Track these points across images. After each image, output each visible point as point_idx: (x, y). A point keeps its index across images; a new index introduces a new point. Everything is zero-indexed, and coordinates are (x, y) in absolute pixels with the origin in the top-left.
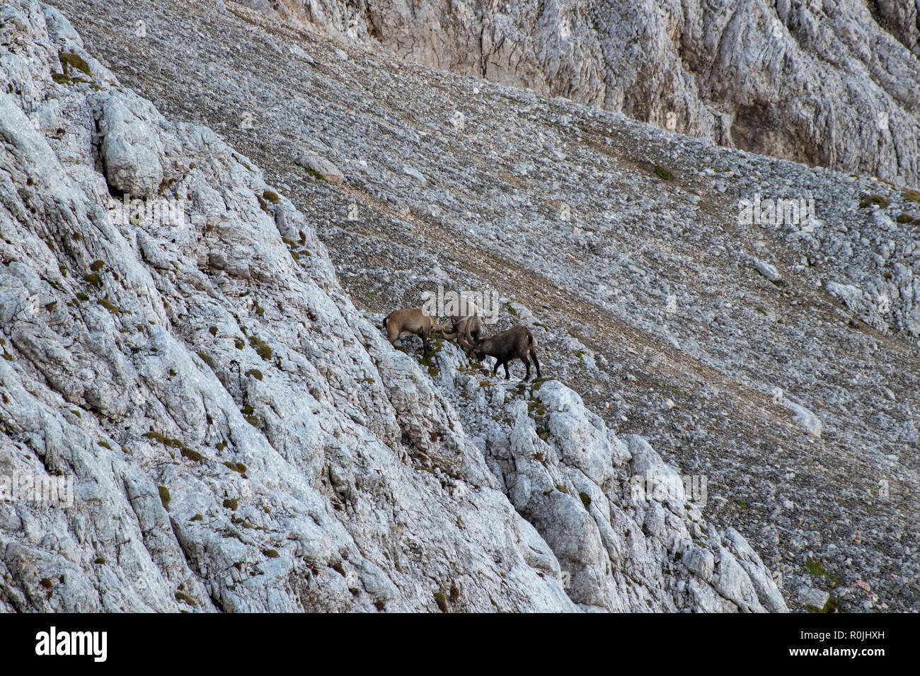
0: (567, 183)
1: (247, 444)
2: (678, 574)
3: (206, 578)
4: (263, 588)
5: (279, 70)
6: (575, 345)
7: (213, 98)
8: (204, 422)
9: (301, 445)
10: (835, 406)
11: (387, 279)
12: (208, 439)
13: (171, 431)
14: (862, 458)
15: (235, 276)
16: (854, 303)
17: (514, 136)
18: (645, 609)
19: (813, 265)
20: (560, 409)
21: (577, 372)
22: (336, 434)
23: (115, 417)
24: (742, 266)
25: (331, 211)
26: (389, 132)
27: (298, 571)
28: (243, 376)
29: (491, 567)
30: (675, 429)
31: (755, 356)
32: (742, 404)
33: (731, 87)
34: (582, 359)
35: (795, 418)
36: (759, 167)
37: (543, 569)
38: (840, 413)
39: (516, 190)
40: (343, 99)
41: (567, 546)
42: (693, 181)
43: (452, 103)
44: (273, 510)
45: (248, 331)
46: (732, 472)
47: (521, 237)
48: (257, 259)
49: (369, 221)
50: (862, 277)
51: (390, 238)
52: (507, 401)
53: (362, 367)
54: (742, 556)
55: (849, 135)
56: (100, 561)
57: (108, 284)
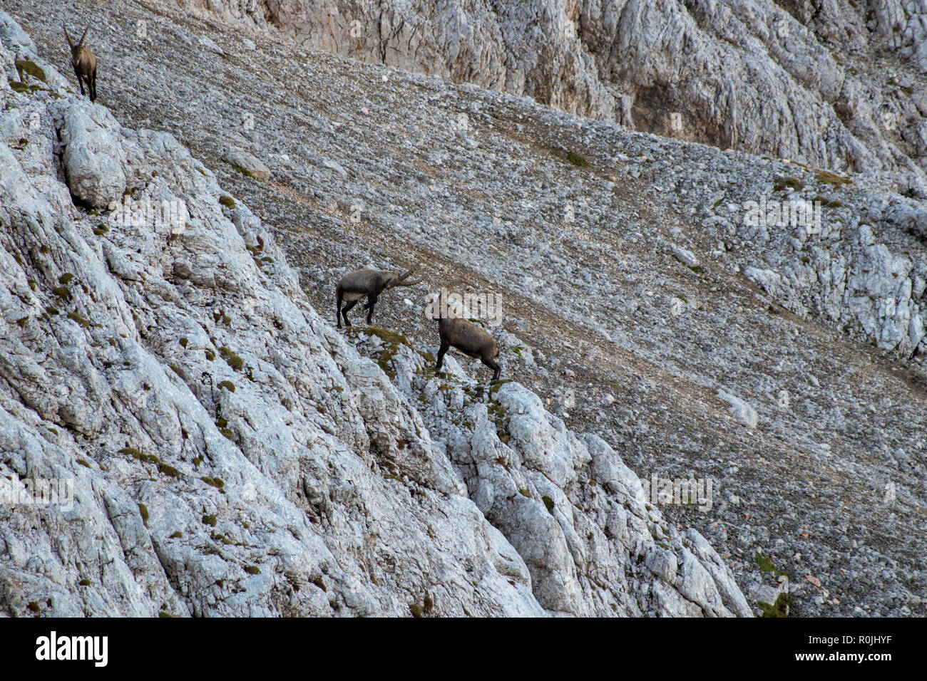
0: (482, 172)
1: (224, 458)
2: (641, 577)
3: (188, 597)
4: (246, 605)
5: (192, 62)
6: (513, 340)
7: (134, 95)
8: (179, 436)
9: (276, 457)
10: (763, 394)
11: (322, 278)
12: (184, 454)
13: (146, 446)
14: (800, 449)
15: (200, 285)
16: (773, 287)
17: (426, 125)
18: (610, 614)
19: (730, 250)
20: (520, 411)
21: (516, 368)
22: (309, 445)
23: (90, 433)
24: (660, 253)
25: (262, 209)
26: (304, 124)
27: (280, 588)
28: (215, 388)
29: (463, 576)
30: (616, 424)
31: (681, 345)
32: (680, 397)
33: (631, 68)
34: (520, 355)
35: (732, 410)
36: (671, 151)
37: (514, 577)
38: (768, 402)
39: (433, 180)
40: (256, 90)
41: (532, 551)
42: (607, 167)
43: (363, 92)
44: (252, 526)
45: (217, 342)
46: (677, 468)
47: (444, 229)
48: (223, 267)
49: (299, 218)
50: (780, 262)
51: (322, 235)
52: (466, 404)
53: (330, 376)
54: (703, 556)
55: (749, 115)
56: (85, 583)
57: (78, 298)
